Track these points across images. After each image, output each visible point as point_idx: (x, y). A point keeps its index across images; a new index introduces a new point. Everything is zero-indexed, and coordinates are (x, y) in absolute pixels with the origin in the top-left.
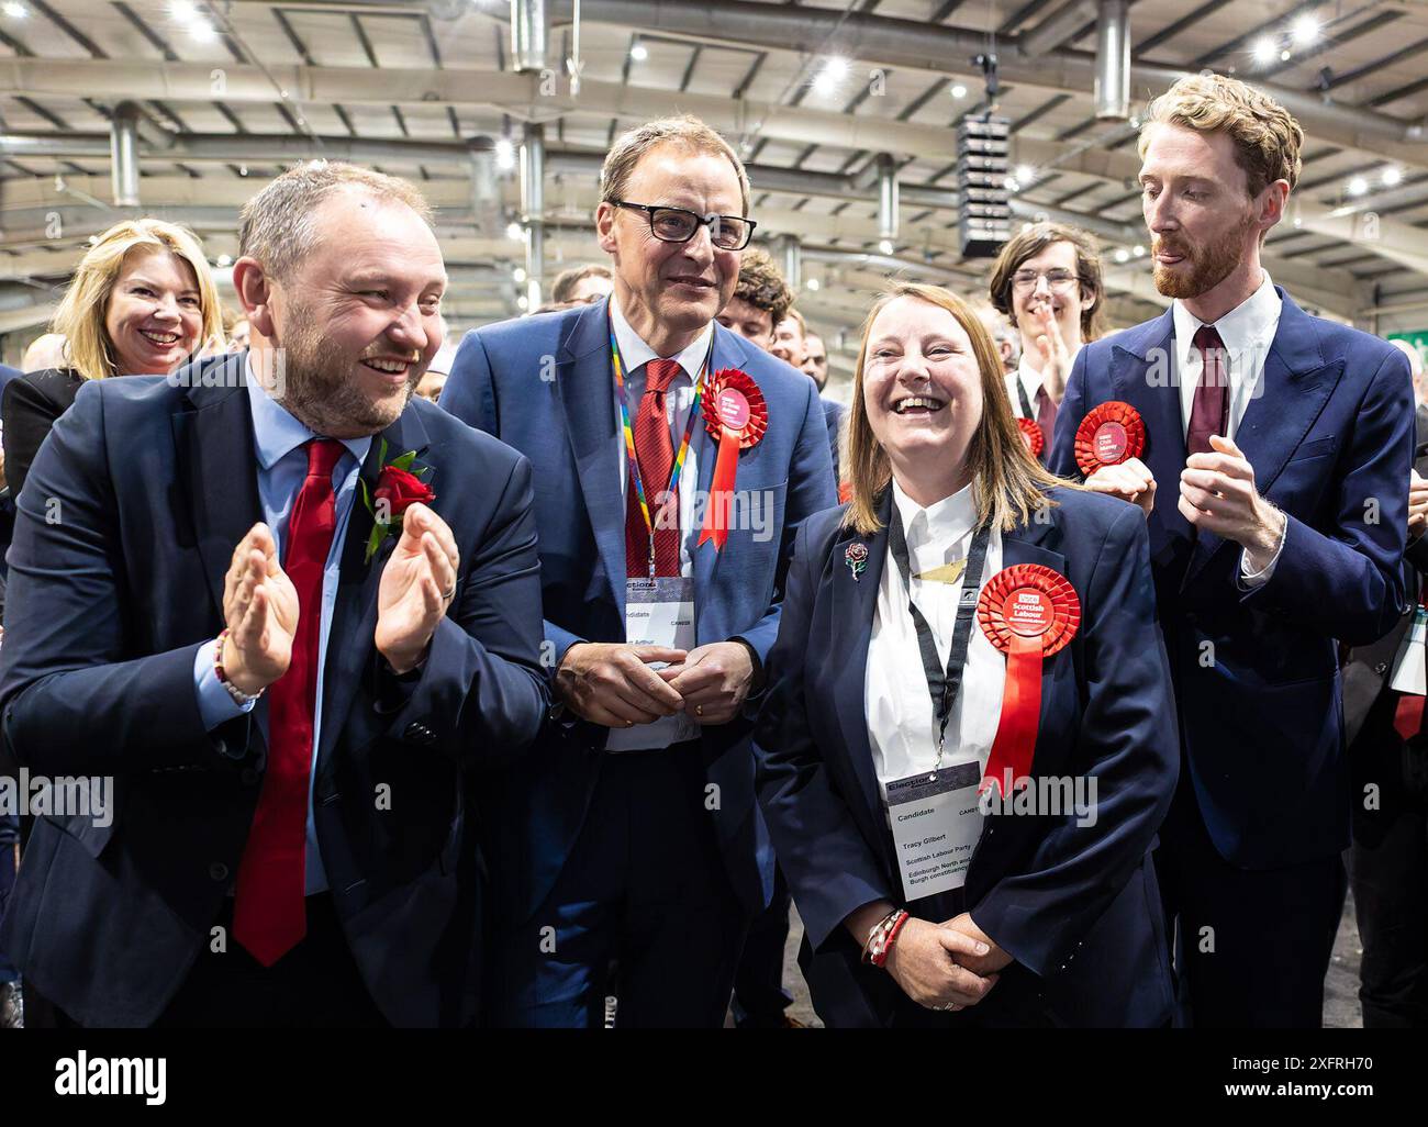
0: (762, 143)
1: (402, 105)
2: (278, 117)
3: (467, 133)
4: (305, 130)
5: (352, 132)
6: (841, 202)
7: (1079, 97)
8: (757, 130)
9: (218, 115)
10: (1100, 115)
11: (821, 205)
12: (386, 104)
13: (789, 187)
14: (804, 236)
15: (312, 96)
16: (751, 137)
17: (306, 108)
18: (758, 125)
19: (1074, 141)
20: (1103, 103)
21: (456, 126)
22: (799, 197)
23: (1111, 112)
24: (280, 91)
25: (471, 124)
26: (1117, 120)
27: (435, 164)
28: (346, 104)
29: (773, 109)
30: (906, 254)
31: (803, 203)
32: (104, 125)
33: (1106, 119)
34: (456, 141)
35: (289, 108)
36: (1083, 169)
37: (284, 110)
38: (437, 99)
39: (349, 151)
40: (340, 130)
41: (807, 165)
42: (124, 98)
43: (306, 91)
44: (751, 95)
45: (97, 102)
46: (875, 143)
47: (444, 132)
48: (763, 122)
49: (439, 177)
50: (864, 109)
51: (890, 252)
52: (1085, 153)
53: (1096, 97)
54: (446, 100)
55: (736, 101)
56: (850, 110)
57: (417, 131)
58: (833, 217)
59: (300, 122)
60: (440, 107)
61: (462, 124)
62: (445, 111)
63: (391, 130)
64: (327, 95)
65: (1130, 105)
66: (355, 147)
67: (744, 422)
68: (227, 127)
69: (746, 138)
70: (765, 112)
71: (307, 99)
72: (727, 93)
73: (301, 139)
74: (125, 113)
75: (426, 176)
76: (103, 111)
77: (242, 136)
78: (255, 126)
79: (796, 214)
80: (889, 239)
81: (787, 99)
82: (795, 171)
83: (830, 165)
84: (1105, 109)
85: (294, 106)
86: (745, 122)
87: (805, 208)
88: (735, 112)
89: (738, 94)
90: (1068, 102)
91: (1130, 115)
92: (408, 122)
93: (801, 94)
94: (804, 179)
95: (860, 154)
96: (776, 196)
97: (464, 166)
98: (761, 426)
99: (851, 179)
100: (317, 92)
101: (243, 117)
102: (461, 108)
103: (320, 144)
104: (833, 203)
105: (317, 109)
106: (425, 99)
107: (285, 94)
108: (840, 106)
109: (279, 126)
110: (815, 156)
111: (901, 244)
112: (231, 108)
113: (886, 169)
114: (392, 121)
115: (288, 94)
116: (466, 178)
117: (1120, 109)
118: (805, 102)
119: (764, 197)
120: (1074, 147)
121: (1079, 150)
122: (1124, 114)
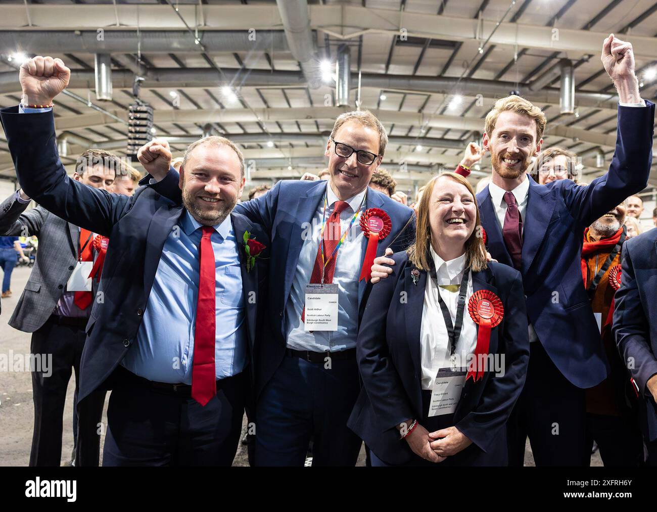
0: (429, 129)
1: (299, 120)
2: (257, 127)
3: (322, 130)
4: (266, 131)
5: (282, 131)
6: (459, 150)
7: (554, 106)
8: (427, 124)
9: (238, 127)
10: (562, 112)
11: (452, 152)
12: (294, 121)
13: (440, 145)
14: (446, 164)
15: (269, 119)
16: (425, 127)
17: (266, 123)
18: (427, 122)
19: (552, 123)
20: (563, 108)
21: (318, 128)
22: (443, 149)
23: (567, 111)
24: (257, 118)
25: (324, 127)
26: (569, 114)
27: (311, 141)
28: (280, 121)
29: (433, 116)
30: (485, 170)
31: (445, 152)
32: (200, 132)
33: (564, 114)
34: (318, 133)
35: (261, 123)
36: (556, 135)
37: (259, 124)
38: (311, 118)
39: (281, 138)
40: (278, 131)
41: (447, 137)
42: (207, 123)
43: (267, 117)
44: (425, 111)
45: (198, 124)
46: (472, 127)
47: (314, 130)
48: (429, 121)
49: (312, 146)
50: (468, 115)
51: (479, 169)
52: (557, 127)
53: (561, 106)
54: (314, 118)
55: (419, 114)
56: (463, 115)
57: (304, 129)
58: (457, 157)
59: (264, 128)
60: (312, 121)
61: (320, 127)
62: (314, 123)
63: (295, 130)
64: (273, 118)
65: (575, 108)
66: (283, 136)
67: (380, 228)
68: (241, 131)
69: (423, 128)
70: (430, 117)
71: (267, 120)
72: (416, 110)
73: (265, 134)
74: (207, 128)
75: (307, 146)
76: (200, 127)
77: (246, 134)
78: (250, 131)
79: (443, 156)
80: (478, 164)
81: (438, 112)
82: (442, 139)
83: (456, 136)
84: (564, 110)
85: (262, 123)
86: (423, 121)
87: (446, 153)
88: (419, 117)
89: (420, 111)
90: (550, 109)
91: (575, 112)
92: (302, 127)
93: (444, 109)
94: (445, 142)
95: (467, 132)
96: (435, 149)
97: (320, 142)
98: (388, 229)
99: (463, 141)
100: (270, 117)
101: (245, 127)
102: (320, 120)
103: (271, 136)
104: (457, 151)
105: (270, 123)
106: (307, 118)
107: (259, 118)
108: (460, 113)
109: (257, 130)
110: (450, 133)
111: (483, 166)
112: (242, 124)
113: (477, 137)
114: (296, 126)
115: (260, 118)
116: (320, 146)
117: (570, 110)
118: (446, 113)
119: (430, 150)
120: (552, 126)
121: (554, 127)
122: (572, 112)
